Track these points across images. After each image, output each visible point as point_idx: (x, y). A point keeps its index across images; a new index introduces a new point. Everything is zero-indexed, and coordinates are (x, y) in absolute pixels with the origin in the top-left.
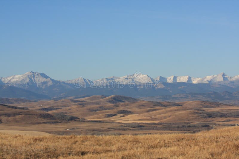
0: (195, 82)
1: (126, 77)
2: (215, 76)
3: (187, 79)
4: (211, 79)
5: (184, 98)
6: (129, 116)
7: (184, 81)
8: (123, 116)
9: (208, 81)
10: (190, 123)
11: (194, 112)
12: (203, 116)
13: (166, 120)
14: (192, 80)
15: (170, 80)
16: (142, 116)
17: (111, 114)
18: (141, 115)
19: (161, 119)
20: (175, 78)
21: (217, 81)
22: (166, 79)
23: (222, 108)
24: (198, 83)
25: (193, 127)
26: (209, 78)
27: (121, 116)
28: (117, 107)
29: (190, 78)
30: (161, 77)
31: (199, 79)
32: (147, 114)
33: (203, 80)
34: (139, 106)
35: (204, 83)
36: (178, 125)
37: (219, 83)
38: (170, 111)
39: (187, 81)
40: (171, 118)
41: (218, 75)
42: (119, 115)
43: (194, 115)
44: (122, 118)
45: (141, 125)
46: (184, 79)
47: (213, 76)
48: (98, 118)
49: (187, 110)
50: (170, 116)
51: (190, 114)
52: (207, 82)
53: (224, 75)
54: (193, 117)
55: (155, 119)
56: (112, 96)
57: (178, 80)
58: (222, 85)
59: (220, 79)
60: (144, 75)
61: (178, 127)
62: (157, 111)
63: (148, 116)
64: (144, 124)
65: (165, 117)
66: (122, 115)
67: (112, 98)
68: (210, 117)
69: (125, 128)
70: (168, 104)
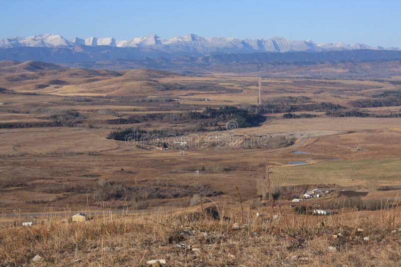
0: (119, 45)
1: (33, 37)
2: (145, 38)
3: (110, 42)
4: (141, 42)
5: (111, 65)
6: (65, 87)
7: (106, 44)
8: (58, 88)
9: (136, 44)
10: (147, 96)
11: (148, 83)
12: (160, 88)
13: (114, 92)
14: (116, 43)
15: (88, 42)
16: (82, 87)
17: (43, 85)
18: (80, 85)
19: (108, 91)
20: (95, 40)
21: (148, 44)
22: (84, 41)
23: (174, 79)
24: (123, 47)
25: (155, 101)
26: (137, 40)
27: (55, 88)
28: (43, 75)
29: (113, 41)
30: (77, 39)
31: (125, 41)
32: (87, 84)
33: (130, 43)
34: (71, 75)
35: (132, 46)
36: (137, 99)
37: (151, 47)
38: (116, 82)
39: (110, 44)
40: (120, 90)
41: (148, 37)
42: (52, 86)
43: (148, 87)
44: (57, 89)
45: (87, 98)
46: (105, 41)
47: (143, 38)
48: (26, 90)
49: (138, 80)
50: (119, 88)
51: (144, 85)
52: (135, 46)
53: (156, 37)
54: (147, 89)
55: (101, 91)
56: (28, 62)
57: (99, 43)
58: (155, 50)
59: (151, 42)
60: (57, 36)
61: (137, 102)
62: (100, 82)
63: (91, 88)
64: (90, 98)
65: (113, 89)
66: (56, 86)
67: (29, 64)
68: (168, 89)
69: (70, 102)
70: (107, 72)
